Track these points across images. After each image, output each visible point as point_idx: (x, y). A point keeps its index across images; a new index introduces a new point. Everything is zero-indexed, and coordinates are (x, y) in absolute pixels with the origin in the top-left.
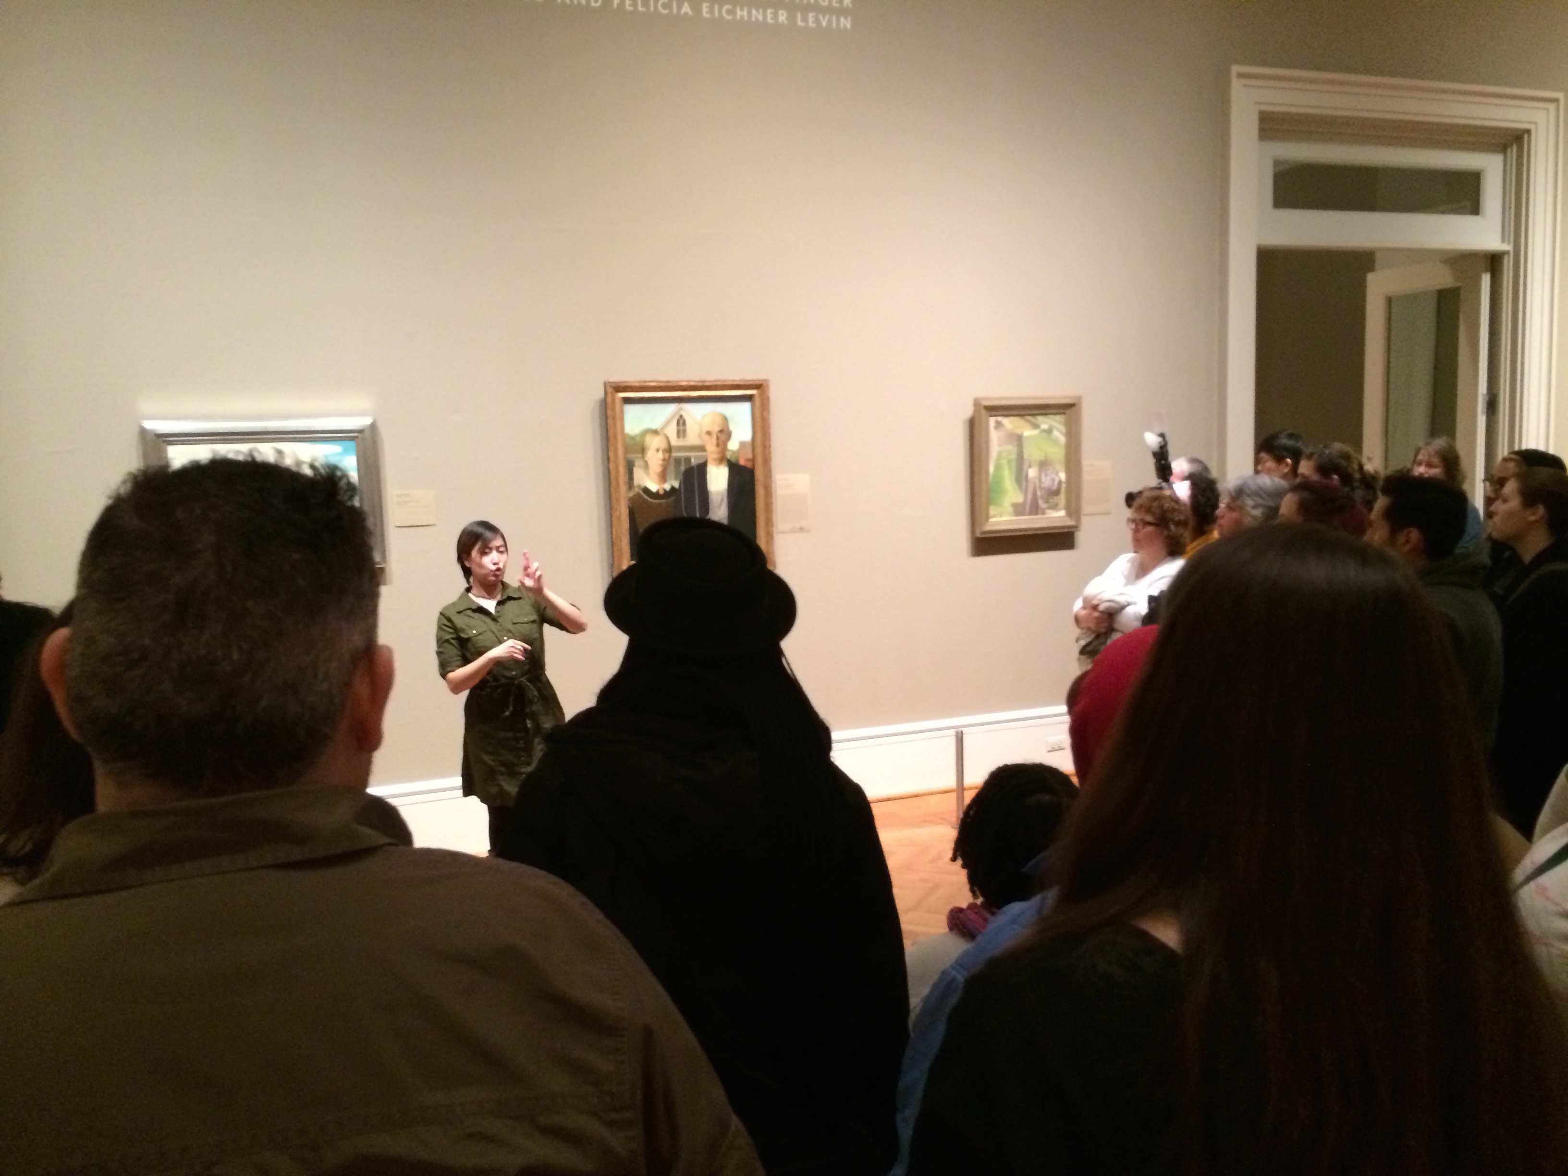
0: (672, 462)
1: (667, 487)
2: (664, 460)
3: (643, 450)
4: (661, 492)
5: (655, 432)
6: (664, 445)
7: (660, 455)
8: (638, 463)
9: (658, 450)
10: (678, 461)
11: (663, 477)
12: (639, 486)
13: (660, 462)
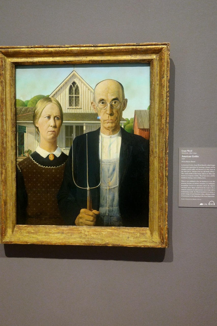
0: (63, 130)
1: (58, 153)
2: (55, 127)
3: (34, 117)
4: (51, 158)
5: (48, 99)
6: (55, 112)
7: (52, 122)
8: (30, 129)
9: (49, 117)
10: (69, 129)
11: (54, 144)
12: (29, 151)
13: (51, 129)
